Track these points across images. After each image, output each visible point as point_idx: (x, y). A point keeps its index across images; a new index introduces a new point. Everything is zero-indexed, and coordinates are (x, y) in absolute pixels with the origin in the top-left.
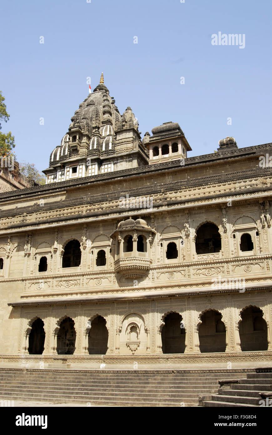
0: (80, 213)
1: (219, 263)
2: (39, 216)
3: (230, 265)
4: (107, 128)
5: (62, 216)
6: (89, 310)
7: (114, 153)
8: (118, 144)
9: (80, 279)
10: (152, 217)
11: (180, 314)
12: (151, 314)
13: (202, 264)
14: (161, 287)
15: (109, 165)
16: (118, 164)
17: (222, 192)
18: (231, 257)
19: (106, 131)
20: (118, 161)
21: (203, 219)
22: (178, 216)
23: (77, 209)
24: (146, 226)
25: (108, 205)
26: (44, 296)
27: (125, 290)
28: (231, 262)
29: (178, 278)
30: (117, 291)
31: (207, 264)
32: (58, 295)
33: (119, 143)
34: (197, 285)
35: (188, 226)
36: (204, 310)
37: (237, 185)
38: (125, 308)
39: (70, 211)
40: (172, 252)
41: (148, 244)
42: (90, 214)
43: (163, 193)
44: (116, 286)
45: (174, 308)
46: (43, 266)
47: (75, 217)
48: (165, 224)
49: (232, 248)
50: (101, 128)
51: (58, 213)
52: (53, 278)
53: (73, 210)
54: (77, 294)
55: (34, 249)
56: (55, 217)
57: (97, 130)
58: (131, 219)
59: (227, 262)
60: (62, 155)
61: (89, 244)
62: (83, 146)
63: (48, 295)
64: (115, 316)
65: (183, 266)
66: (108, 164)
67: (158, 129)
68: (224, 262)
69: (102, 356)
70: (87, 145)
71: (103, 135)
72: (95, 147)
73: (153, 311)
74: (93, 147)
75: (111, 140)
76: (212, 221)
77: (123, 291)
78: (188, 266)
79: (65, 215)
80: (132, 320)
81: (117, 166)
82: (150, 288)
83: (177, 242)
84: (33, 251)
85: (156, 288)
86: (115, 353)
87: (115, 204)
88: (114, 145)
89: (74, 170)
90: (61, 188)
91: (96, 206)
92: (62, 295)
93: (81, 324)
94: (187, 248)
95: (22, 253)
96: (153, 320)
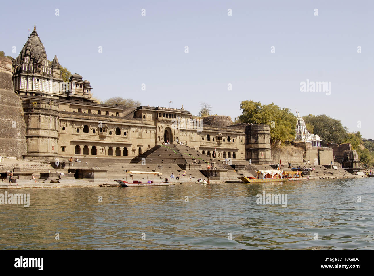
0: (89, 118)
1: (121, 137)
5: (83, 118)
6: (92, 144)
7: (52, 77)
8: (54, 73)
9: (89, 136)
10: (108, 124)
12: (106, 147)
13: (117, 137)
14: (109, 141)
15: (51, 82)
17: (122, 121)
18: (123, 136)
19: (46, 63)
20: (54, 81)
21: (118, 127)
22: (112, 125)
26: (80, 139)
29: (112, 139)
34: (116, 141)
35: (115, 128)
36: (117, 147)
38: (101, 145)
40: (110, 133)
42: (92, 119)
44: (99, 139)
45: (111, 146)
46: (78, 131)
47: (87, 119)
48: (110, 126)
49: (123, 134)
52: (82, 135)
54: (89, 140)
56: (81, 117)
58: (104, 124)
61: (91, 127)
64: (98, 146)
69: (96, 155)
70: (42, 70)
71: (45, 65)
72: (45, 72)
73: (107, 146)
75: (51, 70)
76: (120, 128)
77: (100, 141)
78: (114, 137)
82: (107, 141)
83: (112, 131)
84: (75, 126)
86: (98, 155)
87: (98, 118)
88: (52, 73)
89: (38, 80)
90: (68, 102)
91: (93, 117)
92: (85, 140)
93: (90, 148)
94: (114, 132)
95: (71, 126)
96: (107, 148)
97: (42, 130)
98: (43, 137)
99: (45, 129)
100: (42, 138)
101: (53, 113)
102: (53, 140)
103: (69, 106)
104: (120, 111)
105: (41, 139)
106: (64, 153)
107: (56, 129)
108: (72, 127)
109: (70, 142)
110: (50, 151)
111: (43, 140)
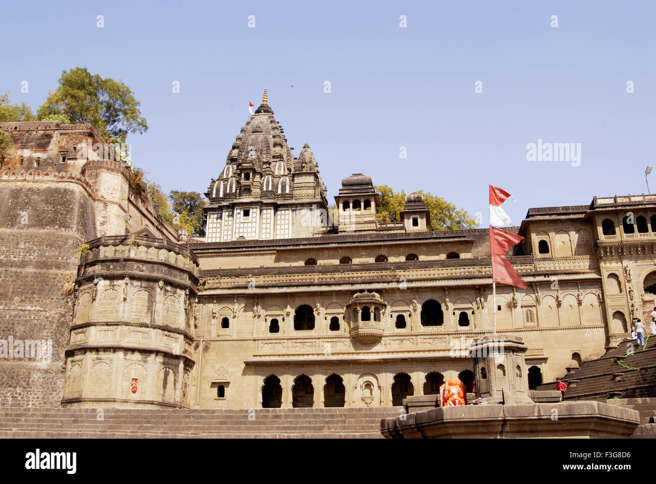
0: (312, 280)
1: (442, 334)
2: (267, 279)
3: (451, 336)
4: (280, 166)
5: (292, 281)
6: (326, 369)
7: (292, 198)
8: (296, 188)
9: (315, 342)
10: (384, 291)
11: (409, 374)
12: (385, 374)
13: (428, 335)
14: (393, 352)
15: (287, 212)
16: (297, 212)
17: (445, 275)
18: (452, 330)
19: (280, 168)
20: (297, 208)
21: (428, 297)
22: (407, 293)
23: (308, 277)
24: (380, 300)
25: (340, 276)
26: (279, 355)
27: (360, 353)
28: (452, 334)
29: (407, 345)
30: (353, 353)
31: (432, 335)
32: (293, 355)
33: (299, 187)
34: (424, 351)
35: (416, 302)
36: (429, 372)
37: (458, 271)
38: (361, 368)
39: (300, 277)
40: (401, 322)
41: (382, 315)
42: (323, 283)
43: (393, 270)
44: (352, 350)
45: (404, 369)
46: (274, 327)
47: (308, 284)
48: (395, 298)
49: (452, 323)
50: (272, 164)
51: (288, 278)
52: (288, 339)
53: (304, 277)
54: (313, 355)
55: (264, 311)
56: (285, 281)
57: (268, 165)
58: (366, 292)
59: (448, 334)
60: (228, 192)
61: (322, 310)
62: (256, 186)
63: (284, 355)
64: (351, 375)
65: (412, 335)
66: (285, 210)
67: (348, 181)
68: (446, 334)
70: (260, 185)
71: (276, 174)
72: (270, 189)
73: (386, 372)
74: (267, 187)
75: (288, 182)
76: (436, 299)
77: (357, 353)
78: (416, 336)
79: (296, 281)
80: (366, 378)
81: (296, 213)
82: (383, 353)
83: (406, 315)
84: (263, 312)
85: (388, 352)
86: (352, 406)
87: (347, 275)
88: (292, 188)
89: (246, 214)
90: (270, 246)
91: (329, 276)
92: (298, 355)
93: (319, 381)
94: (414, 320)
95: (251, 314)
96: (387, 379)
97: (98, 327)
98: (97, 349)
99: (108, 324)
100: (94, 353)
101: (146, 271)
102: (137, 356)
103: (274, 256)
104: (462, 247)
105: (90, 356)
106: (222, 405)
107: (153, 320)
108: (255, 317)
109: (244, 365)
110: (118, 396)
111: (98, 359)
